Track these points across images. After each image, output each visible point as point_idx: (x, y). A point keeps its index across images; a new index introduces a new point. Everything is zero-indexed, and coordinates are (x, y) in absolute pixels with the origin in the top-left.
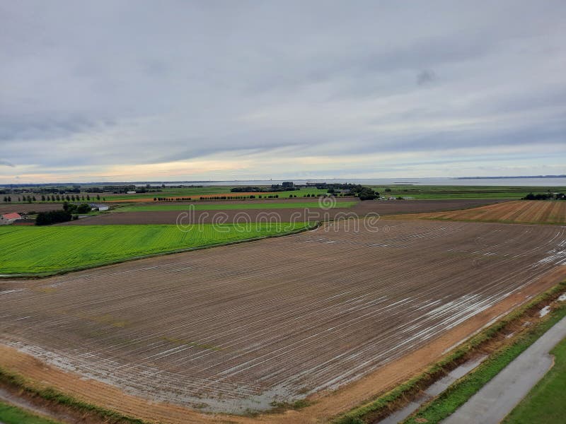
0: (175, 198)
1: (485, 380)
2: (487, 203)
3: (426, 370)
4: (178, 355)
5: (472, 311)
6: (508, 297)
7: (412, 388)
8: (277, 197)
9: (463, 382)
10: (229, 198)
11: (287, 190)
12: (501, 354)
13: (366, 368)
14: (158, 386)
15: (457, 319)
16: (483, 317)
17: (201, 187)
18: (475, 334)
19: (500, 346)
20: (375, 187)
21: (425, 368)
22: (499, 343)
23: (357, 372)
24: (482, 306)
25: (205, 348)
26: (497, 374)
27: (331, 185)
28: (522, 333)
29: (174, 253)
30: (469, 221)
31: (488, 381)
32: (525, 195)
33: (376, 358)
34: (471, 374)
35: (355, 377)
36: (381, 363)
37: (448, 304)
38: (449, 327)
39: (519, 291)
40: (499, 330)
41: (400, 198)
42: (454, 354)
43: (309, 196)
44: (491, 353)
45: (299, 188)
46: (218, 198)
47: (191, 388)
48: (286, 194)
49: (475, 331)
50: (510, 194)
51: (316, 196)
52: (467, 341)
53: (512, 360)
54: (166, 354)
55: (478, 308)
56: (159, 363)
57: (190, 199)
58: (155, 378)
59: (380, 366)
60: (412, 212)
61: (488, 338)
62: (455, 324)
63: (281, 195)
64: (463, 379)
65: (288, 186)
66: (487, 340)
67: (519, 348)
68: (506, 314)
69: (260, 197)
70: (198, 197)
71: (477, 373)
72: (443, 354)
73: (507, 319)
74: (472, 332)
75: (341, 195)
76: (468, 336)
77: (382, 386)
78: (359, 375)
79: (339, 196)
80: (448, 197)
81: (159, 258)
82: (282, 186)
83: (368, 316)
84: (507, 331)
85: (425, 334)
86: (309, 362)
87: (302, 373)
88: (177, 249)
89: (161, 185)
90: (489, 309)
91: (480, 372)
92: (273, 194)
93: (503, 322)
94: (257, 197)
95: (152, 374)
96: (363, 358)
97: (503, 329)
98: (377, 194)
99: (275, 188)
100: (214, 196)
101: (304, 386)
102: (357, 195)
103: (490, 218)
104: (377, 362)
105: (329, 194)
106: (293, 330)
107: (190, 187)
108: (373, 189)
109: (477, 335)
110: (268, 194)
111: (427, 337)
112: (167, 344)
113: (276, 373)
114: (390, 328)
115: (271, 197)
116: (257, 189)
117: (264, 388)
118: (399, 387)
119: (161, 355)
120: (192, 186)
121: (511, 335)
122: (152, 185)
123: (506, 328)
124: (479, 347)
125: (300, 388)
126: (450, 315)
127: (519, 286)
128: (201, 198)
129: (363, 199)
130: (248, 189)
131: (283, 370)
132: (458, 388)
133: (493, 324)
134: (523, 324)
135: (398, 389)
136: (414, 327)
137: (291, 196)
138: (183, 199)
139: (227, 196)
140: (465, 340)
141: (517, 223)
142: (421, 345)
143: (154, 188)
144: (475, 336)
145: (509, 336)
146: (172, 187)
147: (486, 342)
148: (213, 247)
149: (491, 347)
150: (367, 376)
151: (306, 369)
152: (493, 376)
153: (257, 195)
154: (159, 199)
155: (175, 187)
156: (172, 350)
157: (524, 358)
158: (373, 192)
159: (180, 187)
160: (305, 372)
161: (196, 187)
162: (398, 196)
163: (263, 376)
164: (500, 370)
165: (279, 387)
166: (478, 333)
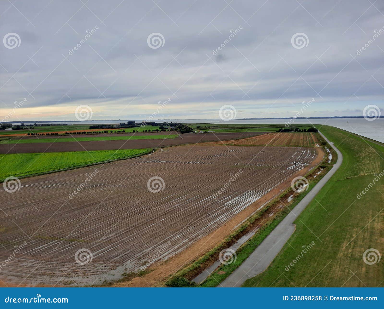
0: (45, 133)
1: (258, 243)
2: (256, 135)
3: (224, 241)
4: (51, 248)
5: (250, 201)
6: (270, 191)
7: (215, 253)
8: (124, 131)
9: (245, 246)
10: (88, 133)
11: (131, 127)
12: (267, 226)
13: (186, 243)
14: (36, 272)
15: (242, 207)
16: (256, 204)
17: (66, 125)
18: (252, 215)
19: (266, 221)
20: (190, 125)
21: (223, 239)
22: (266, 220)
23: (181, 247)
24: (255, 198)
25: (72, 241)
26: (265, 239)
27: (162, 123)
28: (279, 212)
29: (46, 174)
30: (247, 146)
31: (260, 243)
32: (278, 129)
33: (192, 236)
34: (250, 240)
35: (180, 250)
36: (196, 239)
37: (236, 198)
38: (237, 212)
39: (276, 187)
40: (265, 211)
41: (206, 132)
42: (240, 229)
43: (146, 131)
44: (261, 226)
45: (139, 125)
46: (79, 133)
47: (62, 271)
48: (131, 130)
49: (252, 213)
50: (270, 129)
51: (151, 131)
52: (248, 220)
53: (273, 229)
54: (41, 248)
55: (253, 199)
56: (35, 256)
57: (57, 134)
58: (32, 267)
59: (196, 241)
60: (213, 141)
61: (259, 217)
62: (240, 210)
63: (127, 130)
64: (246, 244)
65: (131, 124)
66: (259, 218)
67: (277, 221)
68: (269, 202)
69: (112, 132)
70: (64, 133)
71: (253, 239)
72: (233, 229)
73: (270, 205)
74: (250, 214)
75: (168, 130)
76: (248, 216)
77: (197, 254)
78: (182, 249)
79: (167, 131)
80: (235, 131)
81: (33, 178)
82: (127, 124)
83: (187, 209)
84: (270, 212)
85: (223, 218)
86: (149, 243)
87: (144, 252)
88: (47, 171)
89: (33, 124)
90: (259, 199)
91: (255, 239)
92: (121, 130)
93: (268, 206)
94: (109, 132)
95: (30, 264)
96: (185, 237)
97: (267, 211)
98: (192, 129)
99: (122, 126)
100: (76, 131)
101: (145, 260)
102: (179, 130)
103: (259, 144)
104: (193, 239)
105: (160, 130)
106: (137, 223)
107: (57, 125)
108: (189, 126)
109: (253, 216)
110: (117, 130)
111: (225, 219)
112: (41, 240)
113: (126, 253)
114: (201, 216)
115: (119, 132)
116: (109, 127)
117: (117, 265)
118: (207, 253)
119: (37, 250)
120: (59, 125)
121: (272, 214)
122: (25, 124)
123: (269, 210)
124: (254, 223)
125: (143, 261)
126: (238, 204)
127: (276, 184)
128: (66, 133)
129: (182, 133)
130: (102, 126)
131: (131, 250)
132: (243, 250)
133: (262, 208)
134: (279, 207)
135: (207, 254)
136: (216, 214)
137: (134, 131)
138: (52, 134)
139: (86, 131)
140: (246, 219)
141: (274, 146)
142: (220, 225)
143: (27, 126)
144: (252, 216)
145: (271, 215)
146: (42, 125)
147: (258, 220)
148: (76, 168)
149: (261, 222)
150: (187, 248)
151: (147, 248)
152: (263, 240)
153: (109, 130)
154: (32, 134)
155: (45, 125)
156: (46, 245)
157: (279, 228)
158: (189, 128)
159: (49, 125)
160: (146, 250)
161: (62, 125)
162: (205, 131)
163: (116, 257)
164: (267, 236)
165: (128, 262)
166: (254, 214)
